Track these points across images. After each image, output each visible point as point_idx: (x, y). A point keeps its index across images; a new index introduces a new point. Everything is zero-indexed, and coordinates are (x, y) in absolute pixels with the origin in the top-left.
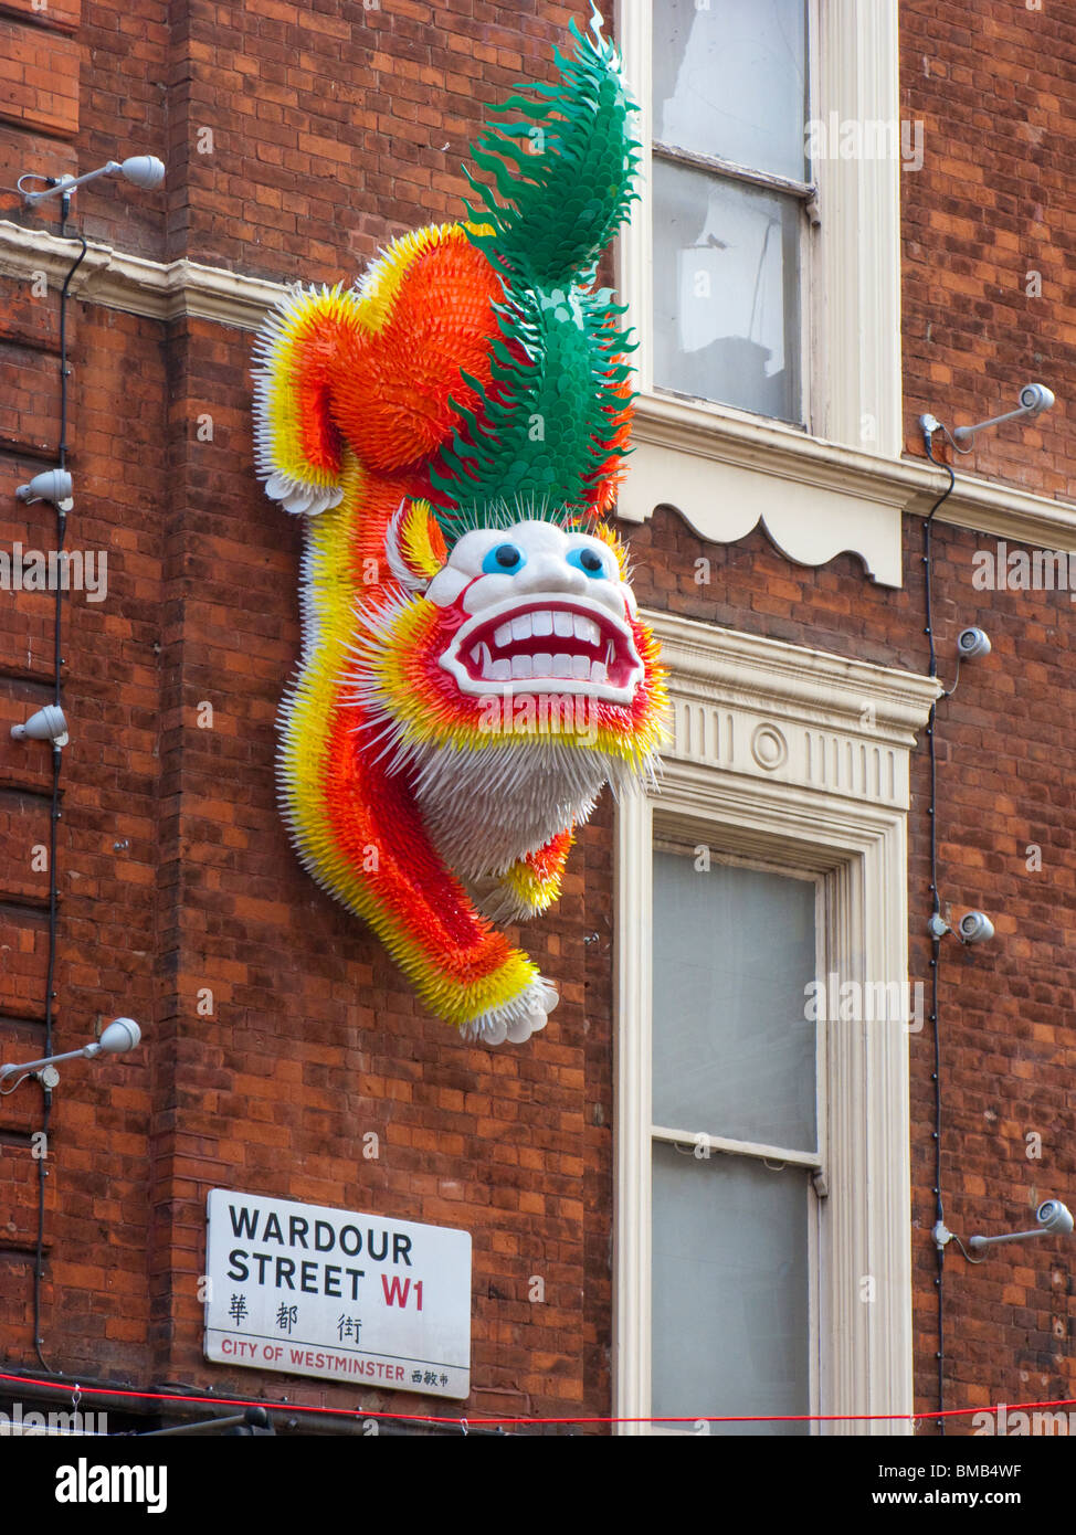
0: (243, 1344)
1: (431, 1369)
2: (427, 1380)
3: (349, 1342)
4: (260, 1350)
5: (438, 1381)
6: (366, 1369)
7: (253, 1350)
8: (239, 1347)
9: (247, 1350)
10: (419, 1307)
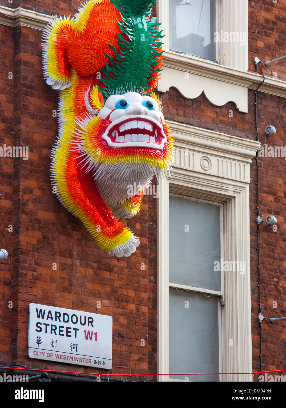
0: (40, 352)
1: (100, 360)
2: (98, 363)
3: (74, 351)
4: (45, 354)
5: (102, 363)
6: (79, 360)
7: (43, 354)
8: (39, 353)
9: (42, 354)
10: (96, 340)
